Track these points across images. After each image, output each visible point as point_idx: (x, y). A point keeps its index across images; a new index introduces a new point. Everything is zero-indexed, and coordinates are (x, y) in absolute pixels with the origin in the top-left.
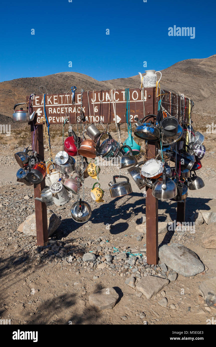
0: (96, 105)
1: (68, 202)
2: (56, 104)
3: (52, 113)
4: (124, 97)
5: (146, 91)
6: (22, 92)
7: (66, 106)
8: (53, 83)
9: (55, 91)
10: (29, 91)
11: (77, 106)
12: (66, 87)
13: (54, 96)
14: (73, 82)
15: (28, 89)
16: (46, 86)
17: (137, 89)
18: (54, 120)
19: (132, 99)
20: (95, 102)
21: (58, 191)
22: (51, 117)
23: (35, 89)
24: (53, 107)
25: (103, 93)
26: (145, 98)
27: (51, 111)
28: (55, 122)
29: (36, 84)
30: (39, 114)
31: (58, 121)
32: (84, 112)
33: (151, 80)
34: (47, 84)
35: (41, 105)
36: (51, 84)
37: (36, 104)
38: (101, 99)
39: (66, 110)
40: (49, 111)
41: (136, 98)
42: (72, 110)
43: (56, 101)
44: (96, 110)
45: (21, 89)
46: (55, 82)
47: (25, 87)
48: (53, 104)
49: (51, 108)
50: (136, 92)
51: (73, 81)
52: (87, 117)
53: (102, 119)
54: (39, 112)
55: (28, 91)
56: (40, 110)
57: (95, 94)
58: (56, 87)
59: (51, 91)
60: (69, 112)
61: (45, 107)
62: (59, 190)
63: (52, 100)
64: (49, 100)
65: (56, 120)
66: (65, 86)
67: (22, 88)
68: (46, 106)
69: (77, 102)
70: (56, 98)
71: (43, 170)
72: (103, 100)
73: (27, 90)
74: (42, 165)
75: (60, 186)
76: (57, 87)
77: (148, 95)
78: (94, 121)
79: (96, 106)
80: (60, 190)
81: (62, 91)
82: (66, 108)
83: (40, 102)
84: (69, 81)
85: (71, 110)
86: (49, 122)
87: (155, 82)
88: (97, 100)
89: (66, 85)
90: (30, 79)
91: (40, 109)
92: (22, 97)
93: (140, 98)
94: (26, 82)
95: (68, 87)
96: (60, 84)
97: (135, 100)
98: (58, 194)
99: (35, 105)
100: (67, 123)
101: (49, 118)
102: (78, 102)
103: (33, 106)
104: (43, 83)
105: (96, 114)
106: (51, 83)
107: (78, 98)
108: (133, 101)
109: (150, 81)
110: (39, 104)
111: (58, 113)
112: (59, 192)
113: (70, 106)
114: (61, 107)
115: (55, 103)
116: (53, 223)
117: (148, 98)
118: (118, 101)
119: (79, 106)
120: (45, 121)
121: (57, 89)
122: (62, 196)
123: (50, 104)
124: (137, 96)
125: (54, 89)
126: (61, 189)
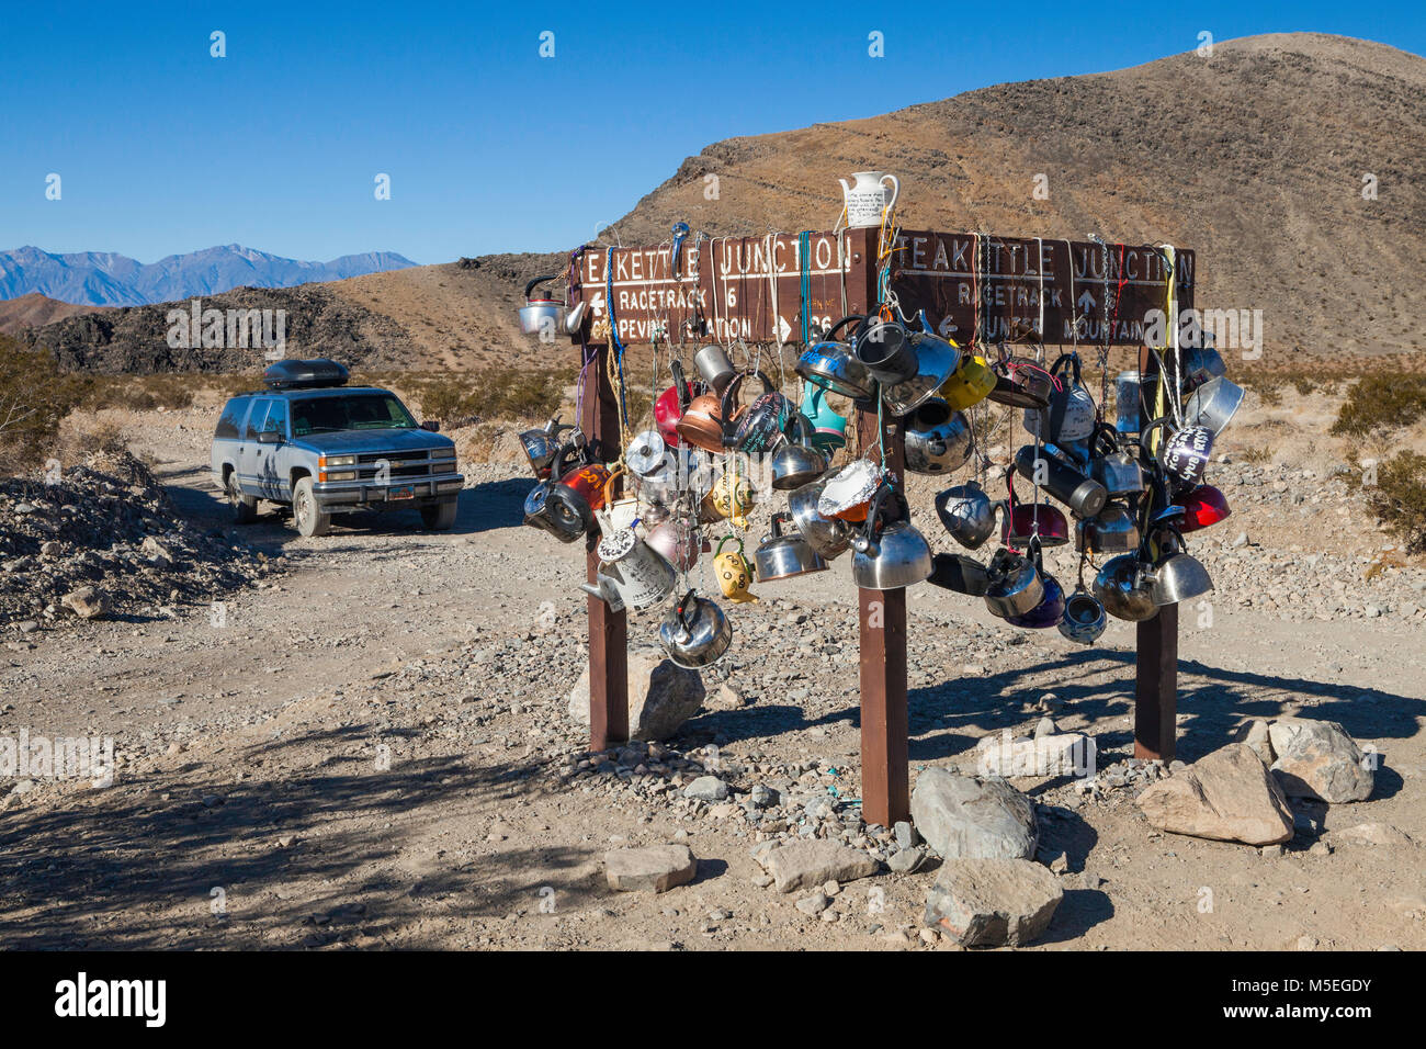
0: (731, 283)
1: (659, 599)
2: (637, 280)
3: (627, 306)
4: (797, 258)
5: (849, 240)
6: (1003, 161)
7: (660, 287)
8: (1182, 105)
9: (1191, 147)
10: (1039, 153)
11: (686, 288)
12: (1254, 121)
13: (635, 254)
14: (1302, 93)
15: (1036, 146)
16: (1140, 124)
17: (829, 234)
18: (632, 329)
19: (816, 267)
20: (729, 274)
21: (618, 556)
22: (625, 321)
23: (1073, 143)
24: (630, 289)
25: (749, 246)
26: (848, 263)
27: (626, 301)
28: (634, 336)
29: (1079, 115)
30: (597, 313)
31: (642, 333)
32: (704, 305)
33: (861, 203)
34: (1143, 109)
35: (601, 281)
36: (1166, 112)
37: (591, 279)
38: (744, 265)
39: (662, 297)
40: (622, 301)
41: (826, 261)
42: (676, 301)
43: (638, 271)
44: (731, 300)
45: (999, 144)
46: (1195, 96)
47: (1022, 135)
48: (630, 279)
49: (626, 293)
50: (826, 242)
51: (1299, 90)
52: (709, 323)
53: (746, 328)
54: (598, 304)
55: (1035, 155)
56: (600, 299)
57: (729, 248)
58: (1196, 127)
59: (1167, 149)
60: (669, 305)
61: (611, 288)
62: (619, 552)
63: (628, 265)
64: (620, 266)
65: (636, 332)
66: (1250, 120)
67: (1001, 141)
68: (615, 284)
69: (686, 276)
70: (637, 259)
71: (593, 489)
72: (749, 268)
73: (1033, 151)
74: (594, 475)
75: (625, 541)
76: (1204, 127)
77: (852, 255)
78: (727, 335)
79: (732, 286)
80: (624, 552)
81: (1233, 146)
82: (661, 293)
83: (598, 273)
84: (1275, 89)
85: (672, 300)
86: (622, 336)
87: (877, 210)
88: (734, 271)
89: (1258, 111)
90: (1051, 89)
91: (598, 294)
92: (1000, 190)
93: (834, 265)
94: (1029, 106)
95: (1267, 122)
96: (1223, 108)
97: (823, 269)
98: (620, 566)
99: (587, 281)
100: (662, 340)
101: (621, 322)
102: (690, 274)
103: (585, 286)
104: (1125, 105)
105: (732, 312)
106: (1170, 105)
107: (691, 262)
108: (819, 272)
109: (859, 207)
110: (597, 279)
111: (643, 308)
112: (619, 560)
113: (669, 287)
114: (648, 287)
115: (634, 277)
116: (662, 690)
117: (855, 262)
118: (785, 271)
119: (690, 285)
120: (608, 332)
121: (1200, 139)
122: (633, 575)
123: (623, 279)
124: (827, 254)
125: (1185, 138)
126: (626, 551)
